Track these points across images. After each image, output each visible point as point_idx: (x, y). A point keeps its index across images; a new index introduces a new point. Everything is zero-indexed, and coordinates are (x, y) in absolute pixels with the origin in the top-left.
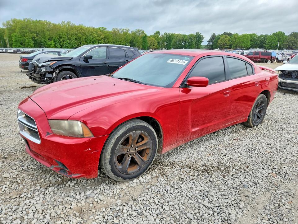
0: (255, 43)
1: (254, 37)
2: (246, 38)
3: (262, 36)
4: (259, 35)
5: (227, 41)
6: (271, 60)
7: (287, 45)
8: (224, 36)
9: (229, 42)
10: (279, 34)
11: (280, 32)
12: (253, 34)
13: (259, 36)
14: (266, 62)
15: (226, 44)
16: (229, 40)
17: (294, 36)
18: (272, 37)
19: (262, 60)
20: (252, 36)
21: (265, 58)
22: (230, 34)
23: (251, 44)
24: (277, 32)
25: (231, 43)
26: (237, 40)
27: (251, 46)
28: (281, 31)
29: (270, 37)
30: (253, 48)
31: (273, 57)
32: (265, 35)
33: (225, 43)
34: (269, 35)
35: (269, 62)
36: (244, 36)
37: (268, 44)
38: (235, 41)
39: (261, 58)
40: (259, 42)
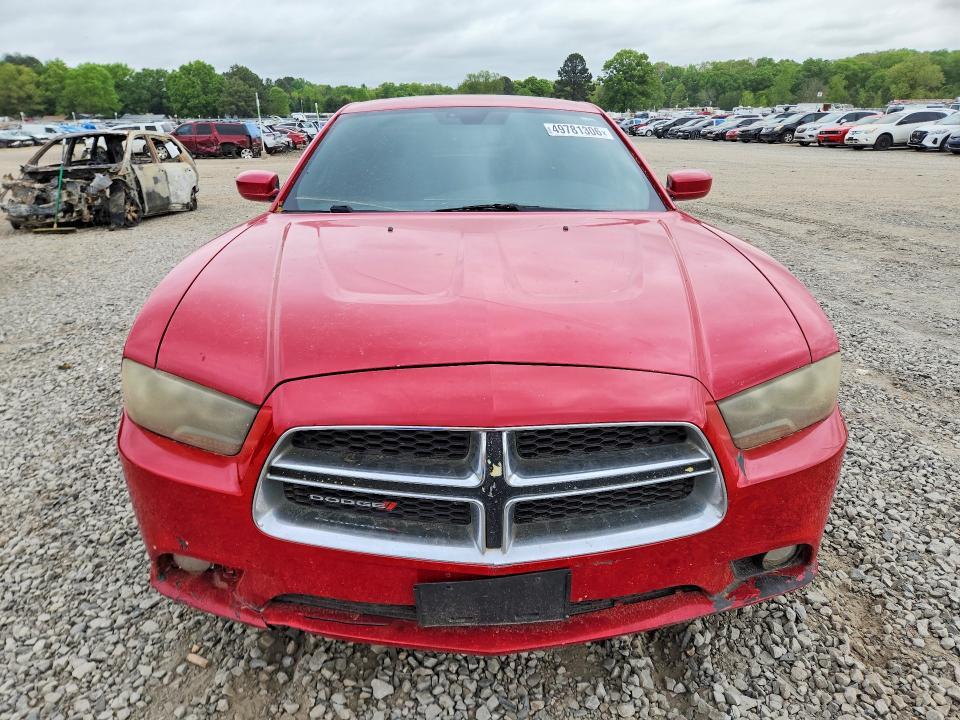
0: (136, 96)
1: (125, 75)
2: (98, 80)
3: (147, 73)
4: (138, 70)
5: (31, 88)
6: (251, 148)
7: (232, 104)
8: (11, 67)
9: (39, 92)
10: (196, 69)
11: (198, 62)
12: (118, 66)
13: (138, 74)
14: (239, 154)
15: (30, 97)
16: (38, 85)
17: (241, 79)
18: (180, 77)
19: (227, 148)
20: (116, 71)
21: (232, 144)
22: (30, 62)
23: (121, 100)
24: (190, 64)
25: (48, 93)
26: (70, 85)
27: (126, 106)
28: (202, 61)
29: (173, 77)
30: (132, 113)
31: (255, 140)
32: (158, 72)
33: (22, 94)
34: (170, 72)
35: (247, 154)
36: (88, 71)
37: (176, 101)
38: (63, 88)
39: (223, 144)
40: (145, 94)
